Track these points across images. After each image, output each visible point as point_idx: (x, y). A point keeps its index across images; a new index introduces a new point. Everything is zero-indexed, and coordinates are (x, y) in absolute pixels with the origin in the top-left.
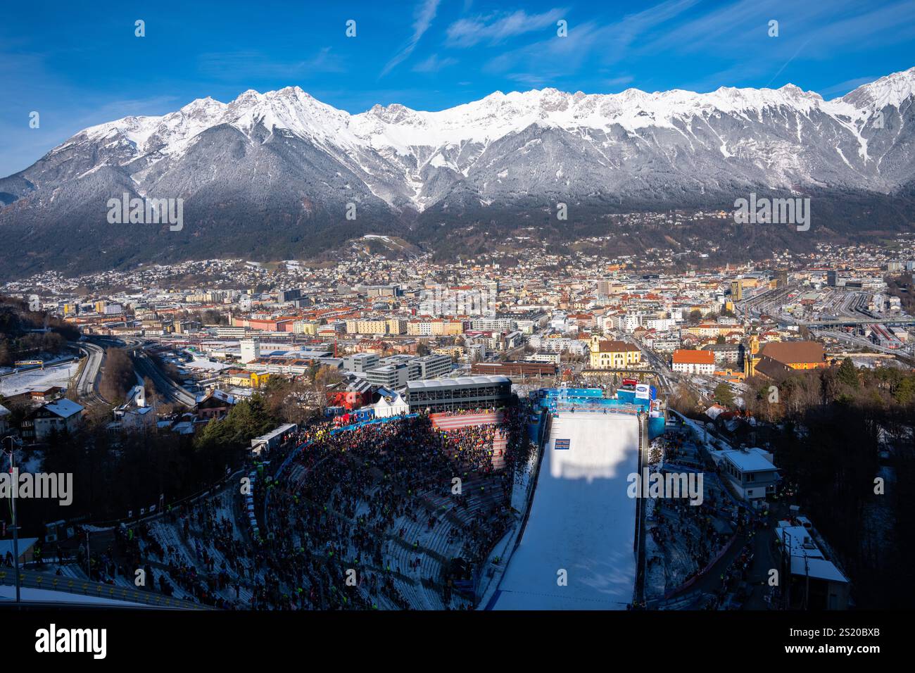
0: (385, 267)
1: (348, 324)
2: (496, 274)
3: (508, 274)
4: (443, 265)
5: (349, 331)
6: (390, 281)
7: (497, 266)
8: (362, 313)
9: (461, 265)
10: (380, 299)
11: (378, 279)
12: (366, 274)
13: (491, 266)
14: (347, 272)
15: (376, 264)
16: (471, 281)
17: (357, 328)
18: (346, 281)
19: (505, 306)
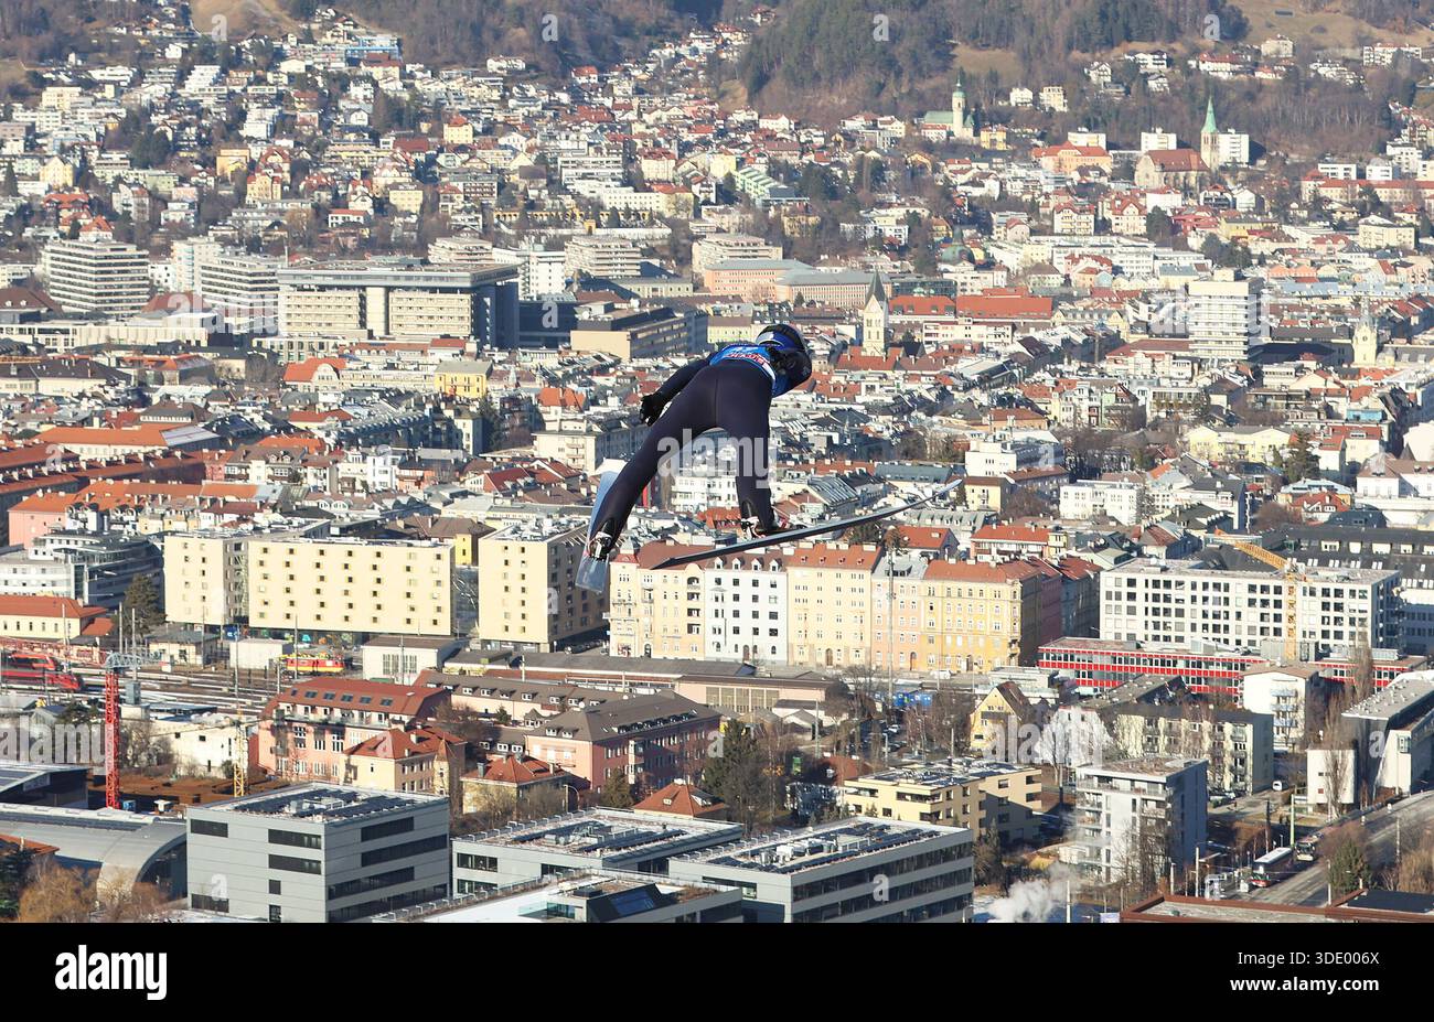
0: (397, 117)
1: (172, 550)
2: (1224, 206)
3: (1318, 208)
4: (830, 121)
5: (178, 607)
6: (432, 225)
7: (1231, 147)
8: (258, 471)
9: (954, 123)
10: (376, 361)
11: (339, 202)
12: (253, 166)
13: (1188, 144)
14: (105, 143)
15: (329, 93)
16: (1041, 250)
17: (235, 586)
18: (101, 208)
19: (1310, 467)
